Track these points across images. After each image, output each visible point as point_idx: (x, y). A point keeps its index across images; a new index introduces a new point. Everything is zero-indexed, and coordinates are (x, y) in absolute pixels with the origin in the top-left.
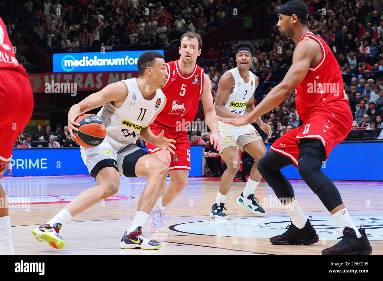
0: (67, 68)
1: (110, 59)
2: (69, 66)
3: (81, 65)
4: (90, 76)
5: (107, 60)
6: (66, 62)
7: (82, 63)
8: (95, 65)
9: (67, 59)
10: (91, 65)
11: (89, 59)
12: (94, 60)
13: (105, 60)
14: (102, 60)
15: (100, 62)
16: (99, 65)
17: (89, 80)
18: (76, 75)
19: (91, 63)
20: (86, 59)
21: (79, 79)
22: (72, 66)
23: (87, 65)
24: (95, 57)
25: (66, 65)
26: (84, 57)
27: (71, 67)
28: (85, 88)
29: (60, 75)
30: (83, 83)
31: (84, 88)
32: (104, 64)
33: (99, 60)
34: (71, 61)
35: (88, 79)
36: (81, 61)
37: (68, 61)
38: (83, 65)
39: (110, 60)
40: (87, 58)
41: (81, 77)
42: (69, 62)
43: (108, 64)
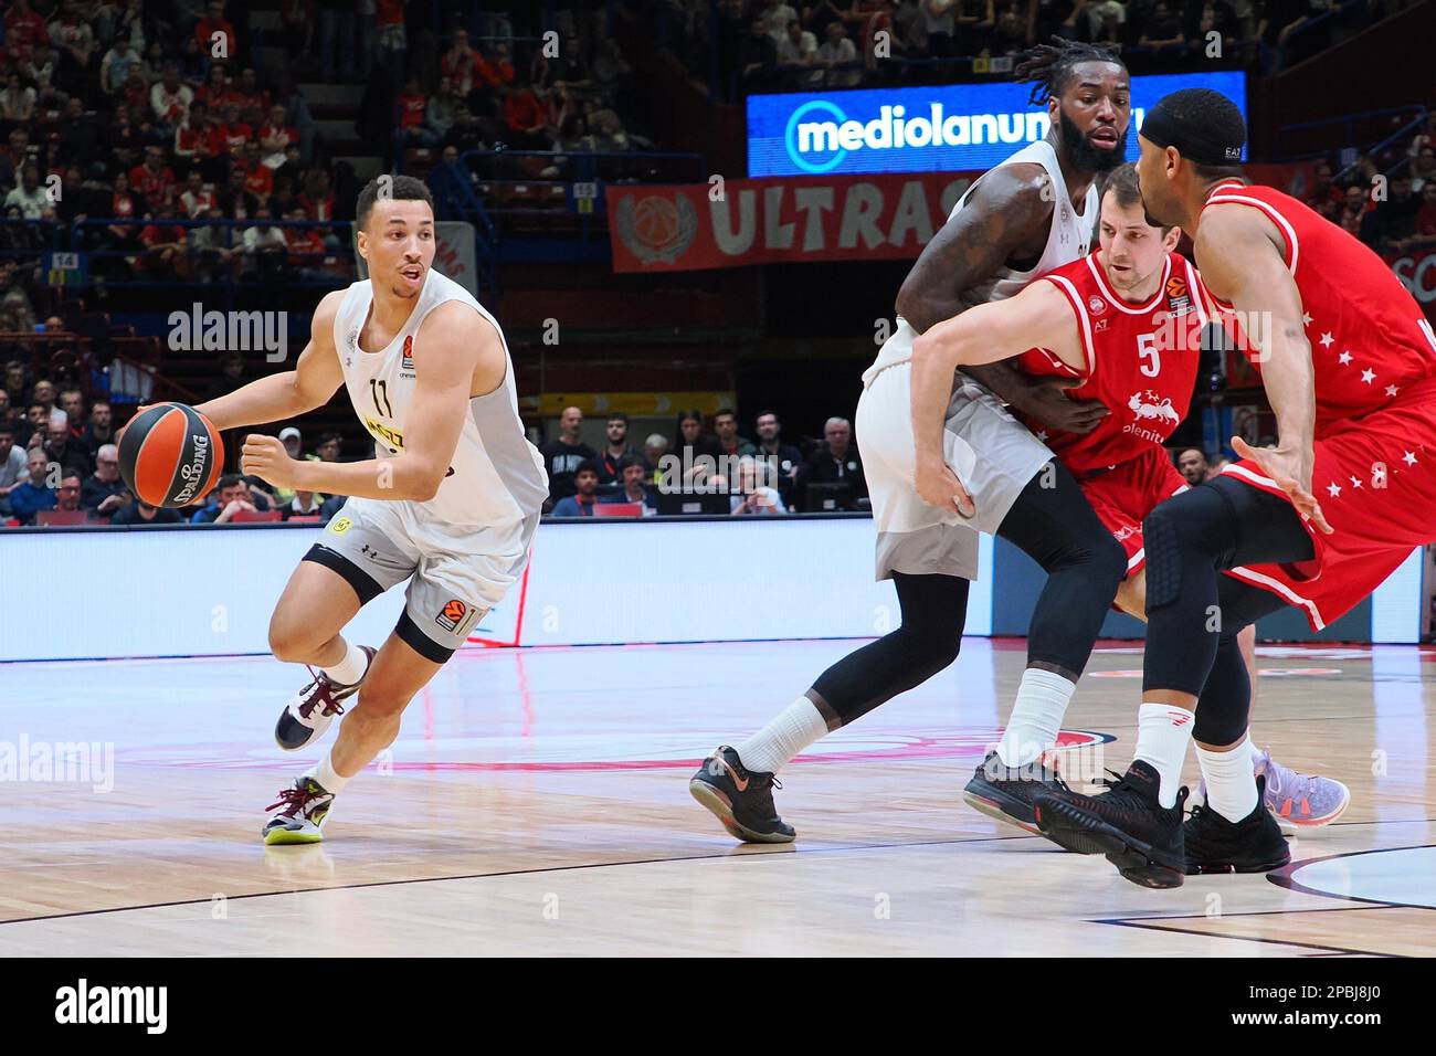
0: (811, 156)
1: (1001, 117)
2: (819, 147)
3: (874, 144)
4: (914, 193)
5: (988, 119)
6: (804, 129)
7: (878, 134)
8: (937, 142)
9: (810, 117)
10: (917, 143)
11: (907, 118)
12: (930, 119)
13: (978, 120)
14: (966, 118)
15: (956, 130)
16: (953, 141)
17: (910, 211)
18: (850, 190)
19: (918, 132)
20: (894, 118)
21: (864, 207)
22: (833, 147)
23: (899, 144)
24: (937, 109)
25: (804, 146)
26: (886, 110)
27: (827, 155)
28: (893, 248)
29: (779, 191)
30: (885, 223)
31: (885, 246)
32: (978, 140)
33: (954, 120)
34: (829, 126)
35: (906, 208)
36: (874, 125)
37: (813, 127)
38: (884, 143)
39: (1004, 118)
40: (900, 110)
41: (875, 197)
42: (817, 129)
43: (992, 139)
